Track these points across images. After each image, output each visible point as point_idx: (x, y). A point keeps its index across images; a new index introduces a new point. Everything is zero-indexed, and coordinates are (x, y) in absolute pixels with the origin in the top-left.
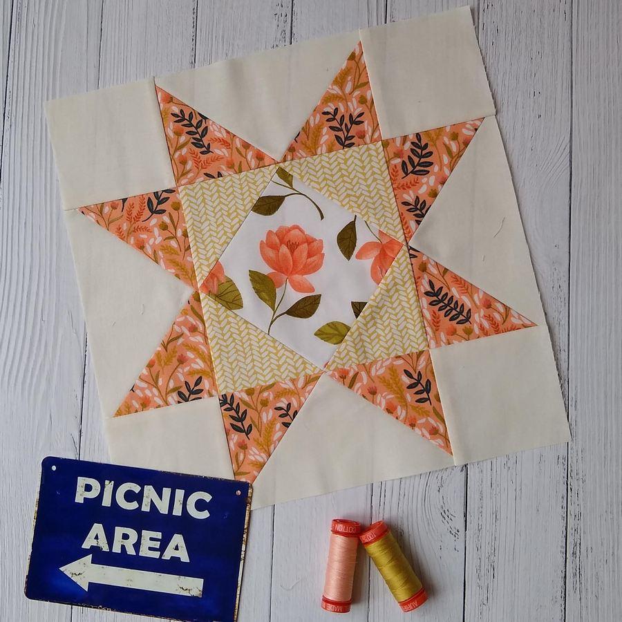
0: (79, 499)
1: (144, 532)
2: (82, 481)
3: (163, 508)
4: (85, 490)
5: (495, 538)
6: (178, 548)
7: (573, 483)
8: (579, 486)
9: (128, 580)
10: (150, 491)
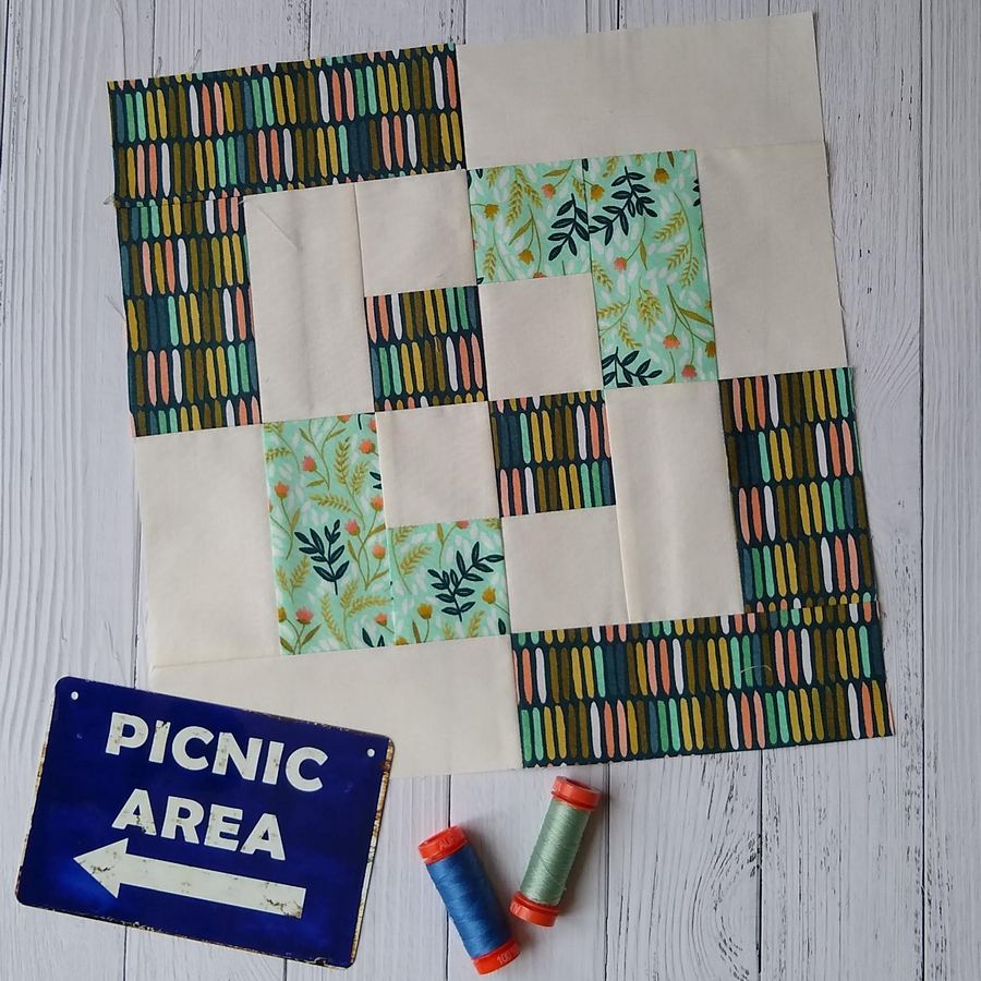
0: (113, 748)
1: (215, 808)
2: (118, 720)
3: (248, 771)
4: (122, 734)
6: (268, 837)
9: (184, 884)
10: (227, 742)
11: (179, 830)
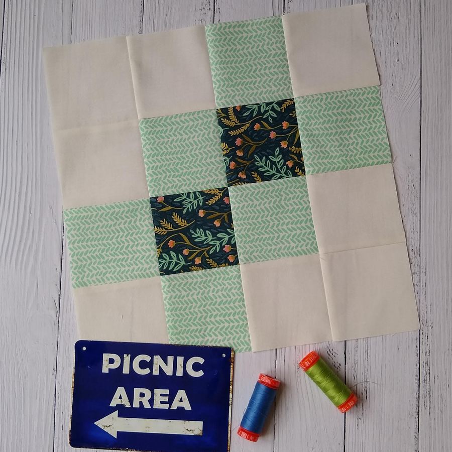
0: (105, 370)
1: (156, 391)
2: (106, 357)
3: (169, 371)
4: (109, 363)
6: (182, 400)
9: (146, 427)
10: (157, 360)
11: (141, 403)
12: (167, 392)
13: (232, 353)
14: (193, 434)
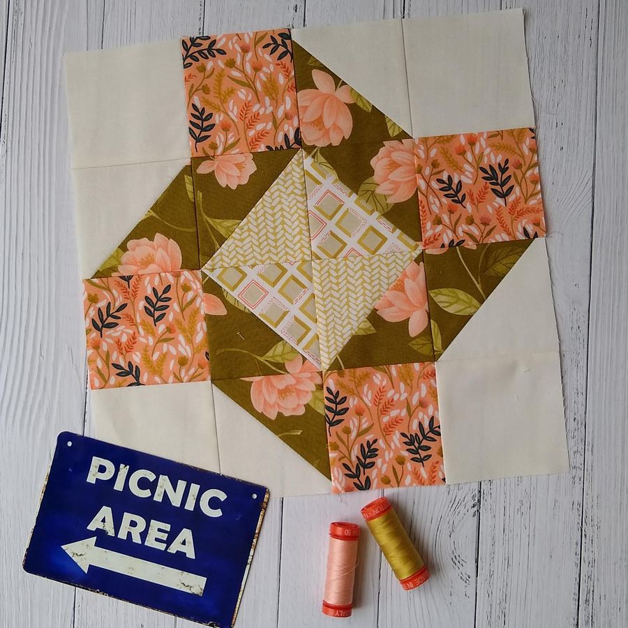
0: (91, 479)
2: (96, 461)
3: (176, 501)
4: (98, 471)
5: (507, 584)
6: (185, 543)
7: (588, 529)
8: (593, 532)
9: (130, 568)
10: (164, 482)
11: (129, 534)
12: (167, 527)
13: (266, 496)
14: (190, 592)
